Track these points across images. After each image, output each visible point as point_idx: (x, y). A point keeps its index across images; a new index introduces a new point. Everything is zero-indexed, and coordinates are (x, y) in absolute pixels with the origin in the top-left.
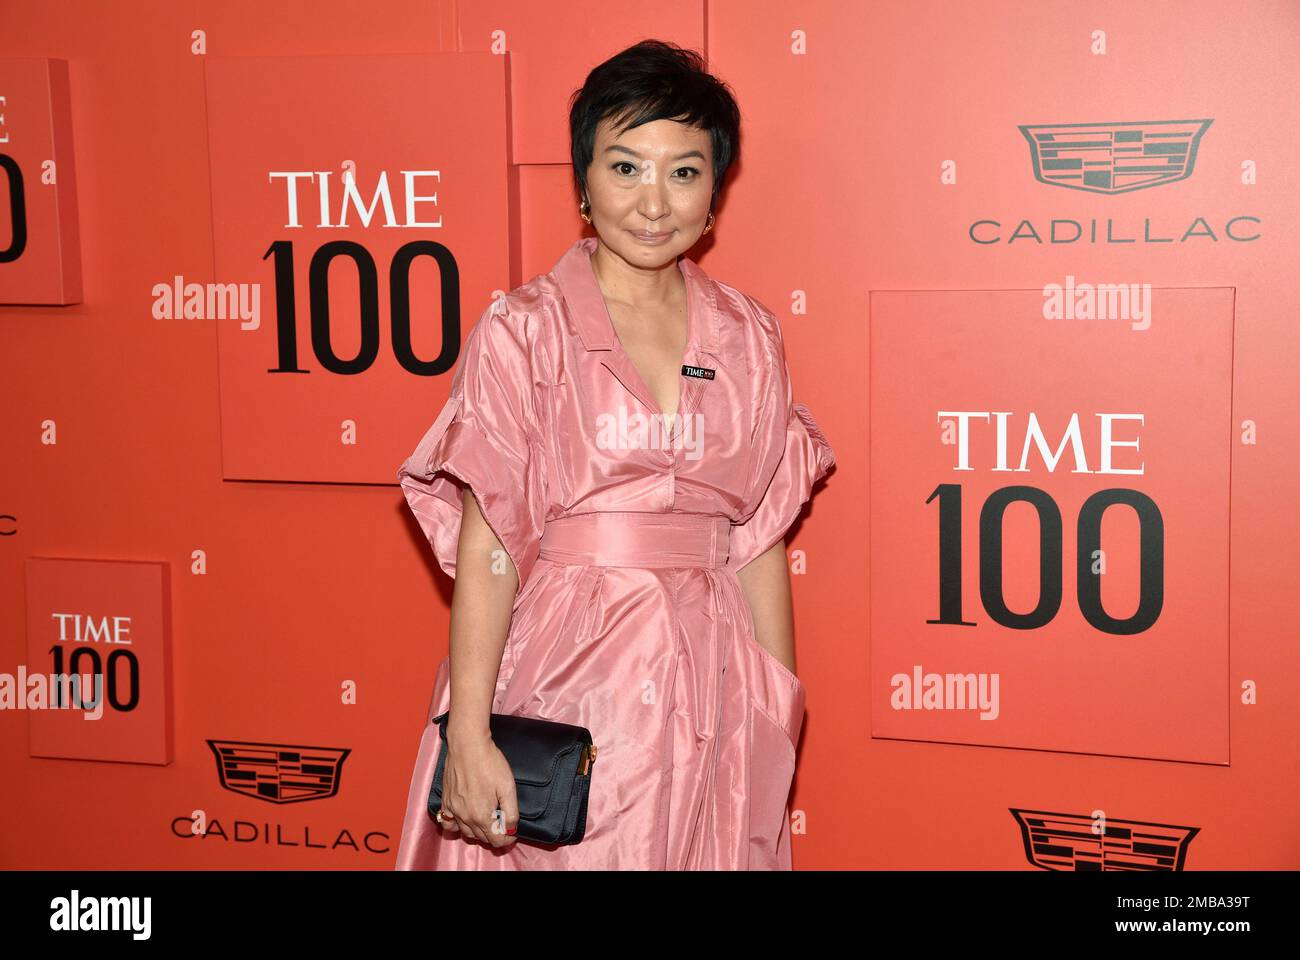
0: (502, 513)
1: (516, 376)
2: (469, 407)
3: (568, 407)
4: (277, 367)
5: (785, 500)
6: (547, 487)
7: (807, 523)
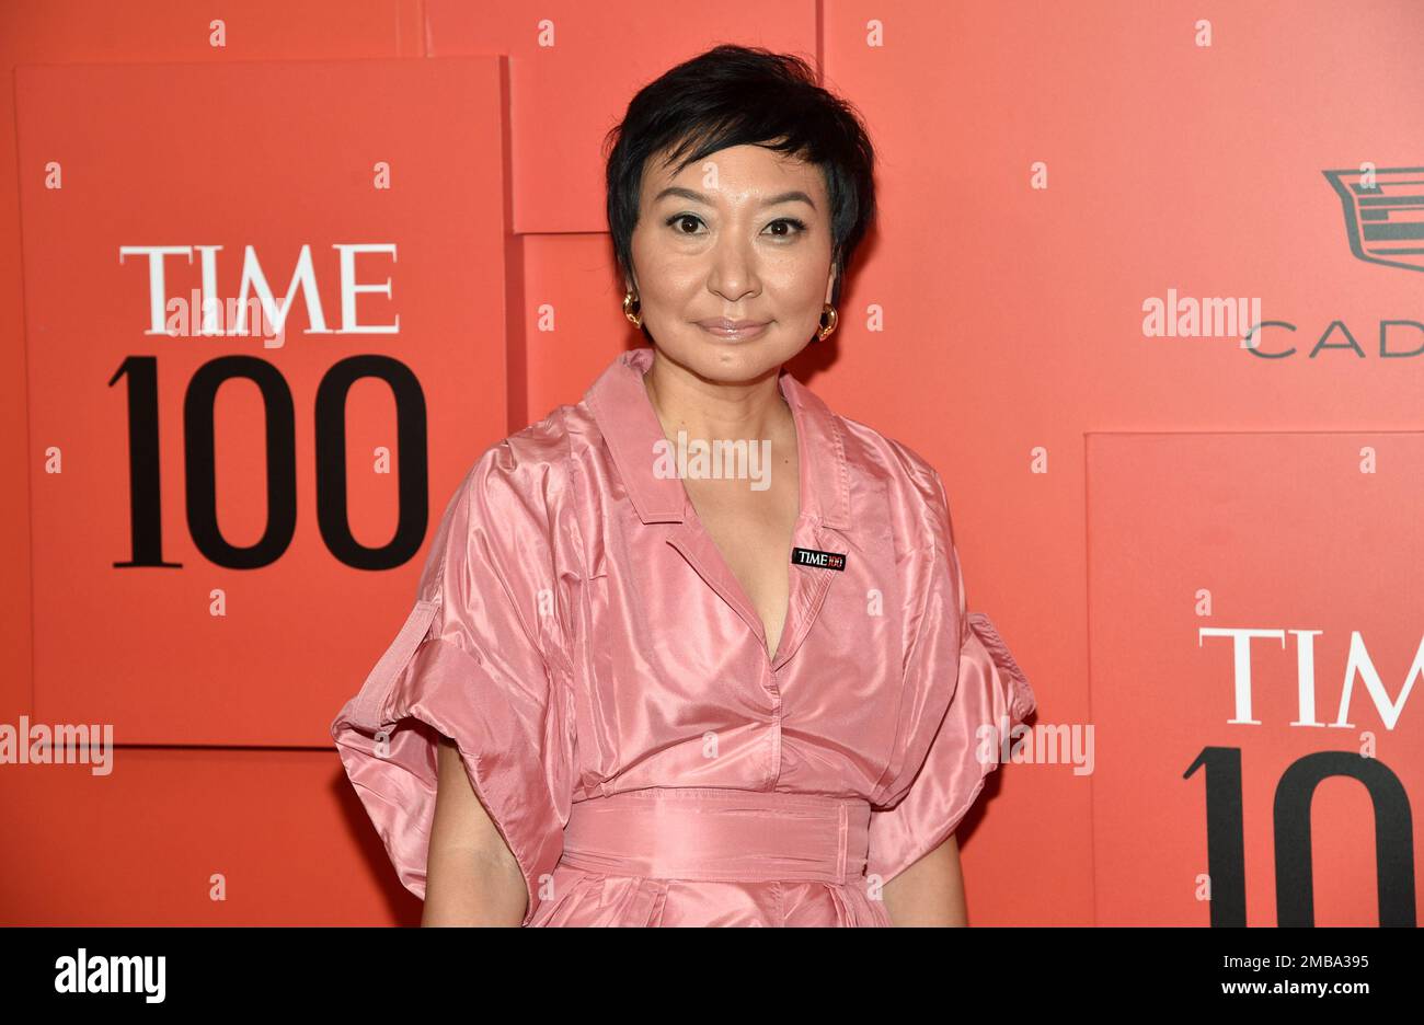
0: (505, 785)
1: (528, 564)
2: (451, 614)
3: (611, 612)
4: (128, 558)
5: (959, 769)
6: (575, 742)
7: (994, 806)
